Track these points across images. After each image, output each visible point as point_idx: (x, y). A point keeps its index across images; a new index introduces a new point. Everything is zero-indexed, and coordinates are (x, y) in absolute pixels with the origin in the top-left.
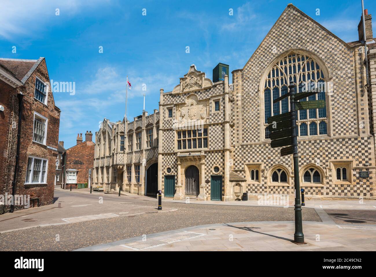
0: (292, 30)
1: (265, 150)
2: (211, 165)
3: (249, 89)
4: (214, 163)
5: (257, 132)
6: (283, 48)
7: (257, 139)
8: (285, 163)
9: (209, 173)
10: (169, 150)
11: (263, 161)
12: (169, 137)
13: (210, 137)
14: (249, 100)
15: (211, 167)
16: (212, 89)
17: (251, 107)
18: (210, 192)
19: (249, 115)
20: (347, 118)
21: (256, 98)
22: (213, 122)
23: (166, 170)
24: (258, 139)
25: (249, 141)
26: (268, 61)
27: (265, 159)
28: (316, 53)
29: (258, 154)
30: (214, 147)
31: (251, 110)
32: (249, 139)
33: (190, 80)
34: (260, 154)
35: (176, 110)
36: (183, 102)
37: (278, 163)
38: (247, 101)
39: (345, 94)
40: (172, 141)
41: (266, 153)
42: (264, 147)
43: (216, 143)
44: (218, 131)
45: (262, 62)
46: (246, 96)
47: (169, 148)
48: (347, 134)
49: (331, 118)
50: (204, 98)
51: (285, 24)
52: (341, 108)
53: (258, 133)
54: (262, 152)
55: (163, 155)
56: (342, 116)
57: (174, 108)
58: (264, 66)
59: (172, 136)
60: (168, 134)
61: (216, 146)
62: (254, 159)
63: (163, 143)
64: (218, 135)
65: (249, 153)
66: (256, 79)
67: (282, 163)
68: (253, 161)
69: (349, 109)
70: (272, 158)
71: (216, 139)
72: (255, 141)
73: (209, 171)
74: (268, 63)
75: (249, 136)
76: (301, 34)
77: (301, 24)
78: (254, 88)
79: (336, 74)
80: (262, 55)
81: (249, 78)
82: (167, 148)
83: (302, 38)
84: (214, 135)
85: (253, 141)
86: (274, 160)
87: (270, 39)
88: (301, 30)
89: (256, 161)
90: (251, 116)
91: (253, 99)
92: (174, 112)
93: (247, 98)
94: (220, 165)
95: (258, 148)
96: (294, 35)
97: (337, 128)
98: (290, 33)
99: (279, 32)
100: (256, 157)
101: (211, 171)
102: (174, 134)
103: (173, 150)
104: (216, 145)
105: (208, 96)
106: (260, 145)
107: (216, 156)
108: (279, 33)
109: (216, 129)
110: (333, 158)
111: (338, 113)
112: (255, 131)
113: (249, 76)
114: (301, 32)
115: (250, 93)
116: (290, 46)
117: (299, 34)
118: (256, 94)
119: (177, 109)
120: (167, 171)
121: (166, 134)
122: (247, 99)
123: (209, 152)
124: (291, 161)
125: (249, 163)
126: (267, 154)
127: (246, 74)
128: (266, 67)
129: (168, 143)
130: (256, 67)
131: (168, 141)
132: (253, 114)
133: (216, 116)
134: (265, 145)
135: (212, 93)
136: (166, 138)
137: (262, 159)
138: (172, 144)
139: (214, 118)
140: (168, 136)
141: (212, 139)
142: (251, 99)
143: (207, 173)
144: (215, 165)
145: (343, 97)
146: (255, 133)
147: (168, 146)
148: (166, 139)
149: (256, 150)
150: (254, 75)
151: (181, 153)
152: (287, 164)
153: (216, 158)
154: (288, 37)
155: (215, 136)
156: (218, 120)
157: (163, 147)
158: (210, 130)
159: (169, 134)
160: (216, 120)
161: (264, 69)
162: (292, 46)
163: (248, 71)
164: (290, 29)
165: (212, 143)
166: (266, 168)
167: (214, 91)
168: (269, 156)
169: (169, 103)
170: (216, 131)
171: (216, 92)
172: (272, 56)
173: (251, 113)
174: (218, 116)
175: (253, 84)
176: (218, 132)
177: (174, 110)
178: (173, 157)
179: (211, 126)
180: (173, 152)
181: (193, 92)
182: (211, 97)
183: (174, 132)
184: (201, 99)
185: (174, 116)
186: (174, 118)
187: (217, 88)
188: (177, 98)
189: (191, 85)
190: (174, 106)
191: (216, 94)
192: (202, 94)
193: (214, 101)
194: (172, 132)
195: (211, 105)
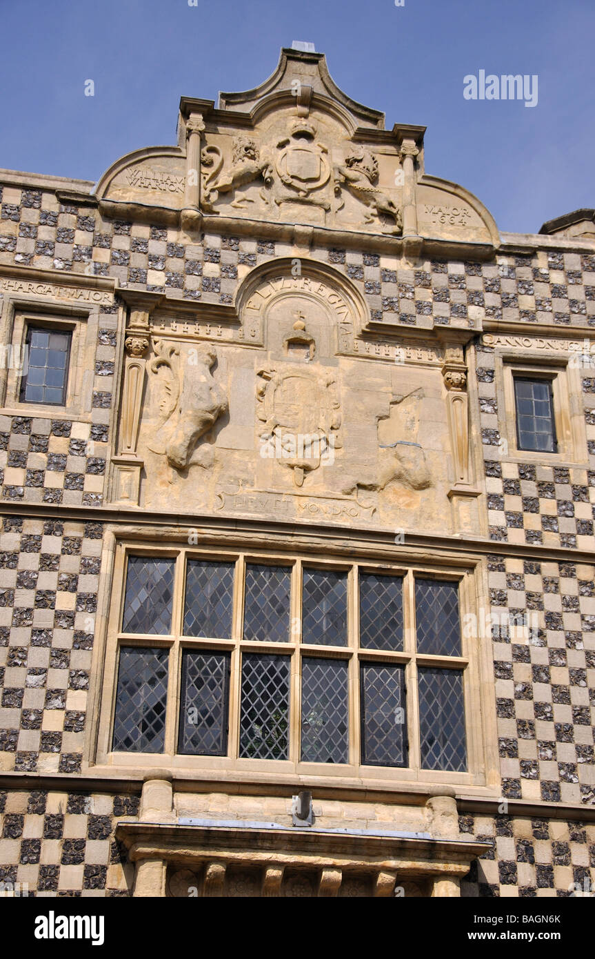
16: (489, 272)
22: (516, 537)
30: (550, 772)
33: (282, 145)
35: (127, 351)
36: (212, 300)
40: (62, 639)
50: (425, 322)
57: (97, 321)
59: (70, 584)
92: (110, 365)
102: (91, 567)
103: (73, 743)
105: (460, 311)
109: (552, 603)
119: (137, 342)
123: (504, 819)
133: (543, 487)
135: (491, 299)
138: (58, 678)
139: (531, 505)
151: (179, 785)
156: (567, 526)
158: (499, 599)
160: (548, 521)
165: (525, 728)
167: (509, 286)
169: (43, 264)
170: (554, 621)
171: (527, 302)
177: (100, 342)
178: (59, 836)
179: (502, 568)
180: (63, 766)
181: (313, 241)
182: (489, 330)
183: (90, 547)
184: (390, 319)
185: (99, 400)
186: (104, 416)
187: (536, 272)
188: (137, 244)
189: (296, 183)
190: (104, 309)
191: (525, 313)
192: (402, 287)
193: (508, 360)
194: (72, 547)
195: (487, 389)
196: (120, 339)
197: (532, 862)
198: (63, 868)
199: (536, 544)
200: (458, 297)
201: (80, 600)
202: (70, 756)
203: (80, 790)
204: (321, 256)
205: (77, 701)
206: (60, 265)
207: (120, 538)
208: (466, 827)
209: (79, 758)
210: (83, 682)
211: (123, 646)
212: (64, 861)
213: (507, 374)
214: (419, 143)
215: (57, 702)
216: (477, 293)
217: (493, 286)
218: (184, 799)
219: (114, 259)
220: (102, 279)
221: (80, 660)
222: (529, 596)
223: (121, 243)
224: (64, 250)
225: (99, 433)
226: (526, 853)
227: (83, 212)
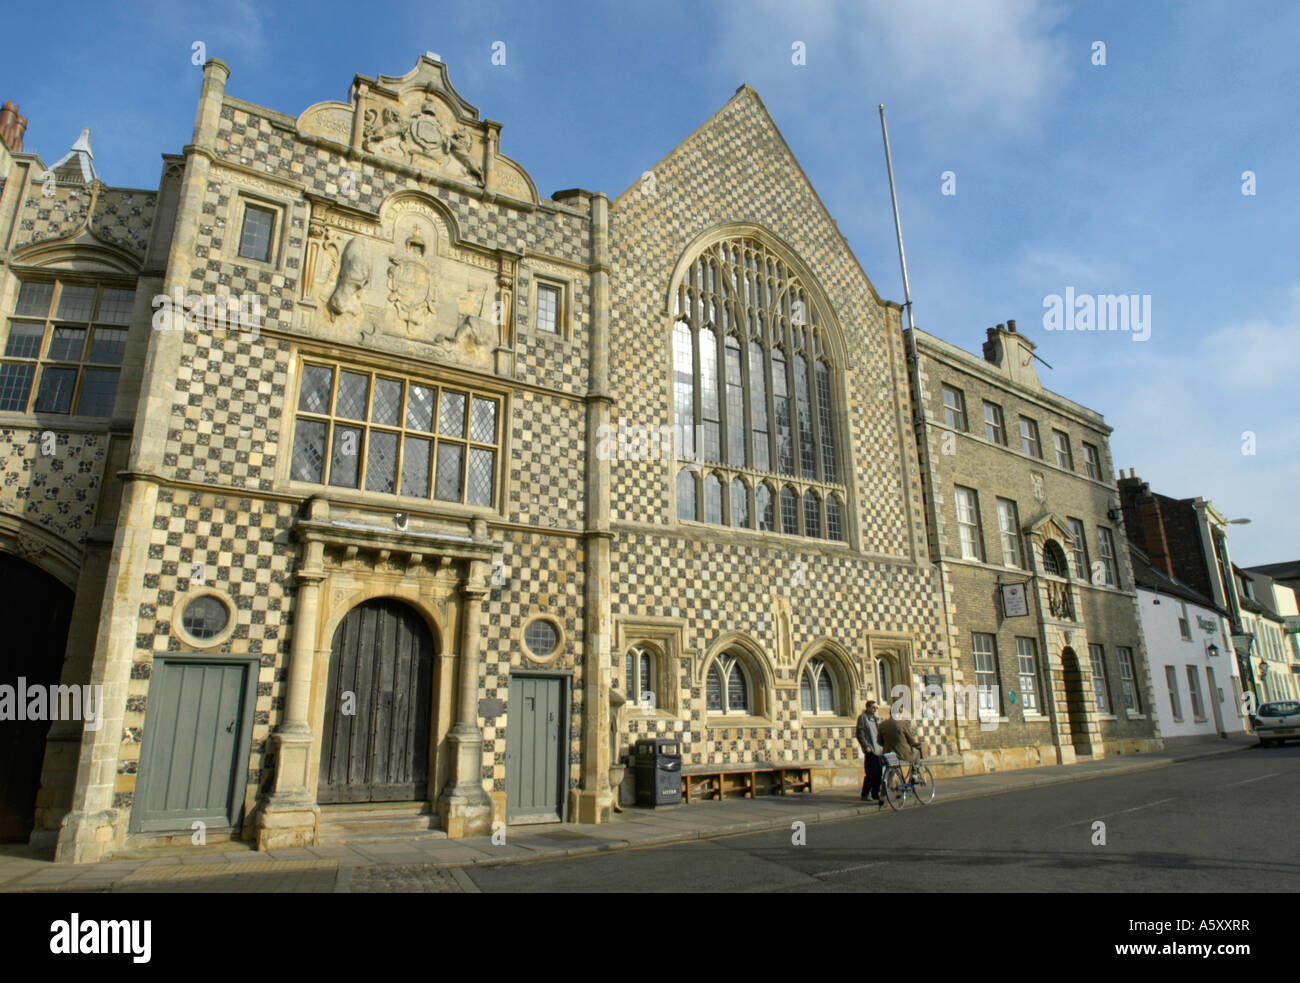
0: (756, 168)
1: (689, 564)
2: (515, 609)
3: (630, 294)
4: (534, 598)
5: (658, 481)
6: (735, 207)
7: (658, 510)
8: (756, 629)
9: (505, 657)
10: (226, 468)
11: (683, 613)
12: (239, 383)
13: (517, 455)
14: (629, 335)
15: (516, 623)
16: (531, 219)
17: (636, 367)
18: (500, 772)
19: (629, 398)
20: (887, 501)
21: (657, 342)
22: (531, 380)
23: (173, 615)
24: (664, 511)
25: (629, 515)
26: (695, 224)
27: (690, 603)
28: (815, 272)
29: (666, 581)
30: (534, 510)
31: (638, 382)
32: (629, 507)
33: (416, 117)
34: (674, 582)
35: (311, 233)
36: (364, 208)
37: (737, 628)
38: (622, 340)
39: (880, 428)
40: (263, 410)
41: (696, 578)
42: (687, 555)
43: (544, 490)
44: (555, 431)
45: (676, 216)
46: (622, 316)
47: (228, 455)
48: (891, 550)
49: (857, 490)
50: (492, 245)
51: (738, 137)
52: (874, 466)
53: (663, 489)
54: (682, 574)
55: (166, 488)
56: (877, 493)
57: (292, 210)
58: (682, 233)
59: (268, 378)
60: (229, 358)
61: (546, 509)
62: (650, 600)
63: (177, 408)
64: (555, 451)
65: (632, 570)
66: (656, 265)
67: (746, 631)
68: (650, 611)
69: (889, 475)
70: (714, 605)
71: (545, 470)
72: (650, 518)
73: (505, 646)
74: (694, 230)
75: (629, 490)
76: (778, 194)
77: (777, 165)
78: (648, 299)
79: (859, 359)
80: (675, 190)
81: (630, 248)
82: (214, 454)
83: (780, 206)
84: (537, 448)
85: (643, 517)
86: (722, 615)
87: (699, 155)
88: (777, 181)
89: (660, 609)
90: (636, 408)
91: (644, 338)
92: (298, 241)
93: (622, 324)
94: (562, 612)
95: (665, 553)
96: (762, 187)
97: (870, 526)
98: (750, 171)
99: (722, 147)
100: (658, 591)
101: (515, 645)
102: (282, 368)
103: (266, 473)
104: (544, 500)
105: (512, 241)
106: (673, 544)
107: (544, 564)
108: (721, 152)
109: (546, 419)
110: (871, 625)
111: (871, 480)
112: (650, 476)
113: (631, 241)
114: (778, 188)
115: (636, 313)
116: (753, 214)
117: (773, 192)
118: (657, 327)
119: (317, 229)
120: (187, 622)
121: (216, 355)
122: (622, 331)
123: (508, 532)
124: (774, 624)
125: (632, 617)
126: (698, 584)
127: (624, 231)
128: (688, 240)
129: (221, 417)
130: (657, 223)
131: (223, 405)
132: (643, 402)
133: (548, 353)
134: (689, 544)
135: (531, 237)
136: (213, 378)
137: (683, 602)
139: (540, 362)
140: (228, 369)
141: (527, 467)
142: (636, 336)
143: (492, 657)
144: (535, 614)
145: (876, 434)
146: (650, 485)
147: (217, 442)
148: (210, 389)
149: (658, 561)
150: (649, 250)
152: (762, 635)
153: (544, 575)
154: (746, 181)
155: (543, 453)
156: (558, 377)
157: (173, 435)
158: (519, 413)
159: (243, 360)
160: (548, 373)
161: (682, 245)
162: (758, 215)
163: (629, 221)
164: (750, 159)
165: (525, 486)
166: (695, 646)
167: (541, 231)
168: (705, 594)
169: (259, 166)
170: (546, 429)
171: (550, 243)
172: (706, 215)
173: (636, 391)
174: (559, 357)
175: (645, 278)
176: (558, 439)
177: (293, 224)
178: (259, 525)
179: (522, 397)
180: (261, 486)
181: (433, 182)
182: (529, 256)
183: (282, 356)
184: (472, 239)
185: (293, 263)
186: (294, 273)
187: (556, 225)
188: (321, 164)
189: (423, 143)
190: (297, 204)
191: (547, 249)
192: (481, 221)
193: (537, 275)
194: (270, 354)
195: (523, 291)
196: (306, 225)
197: (520, 554)
198: (261, 543)
199: (541, 385)
200: (512, 232)
201: (274, 387)
202: (266, 481)
203: (272, 501)
204: (434, 191)
205: (270, 449)
206: (270, 169)
207: (301, 352)
208: (490, 535)
209: (271, 482)
210: (275, 438)
211: (299, 418)
212: (262, 539)
213: (534, 284)
214: (498, 132)
215: (258, 448)
216: (523, 232)
217: (532, 229)
218: (336, 513)
219: (304, 171)
220: (297, 183)
221: (272, 424)
222: (535, 414)
223: (311, 162)
224: (273, 160)
225: (290, 284)
226: (518, 550)
227: (287, 136)
